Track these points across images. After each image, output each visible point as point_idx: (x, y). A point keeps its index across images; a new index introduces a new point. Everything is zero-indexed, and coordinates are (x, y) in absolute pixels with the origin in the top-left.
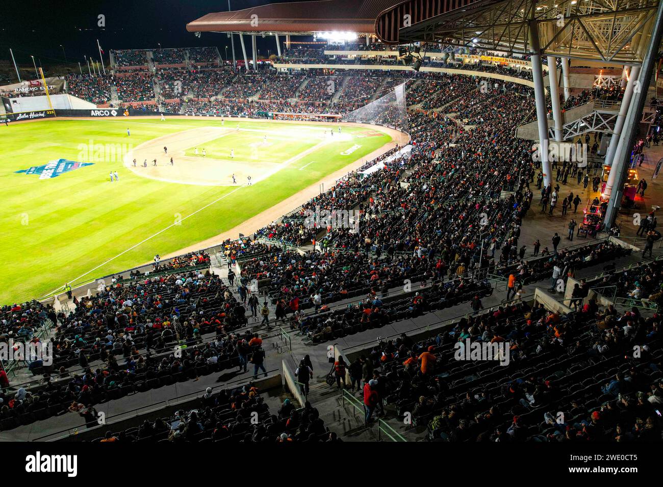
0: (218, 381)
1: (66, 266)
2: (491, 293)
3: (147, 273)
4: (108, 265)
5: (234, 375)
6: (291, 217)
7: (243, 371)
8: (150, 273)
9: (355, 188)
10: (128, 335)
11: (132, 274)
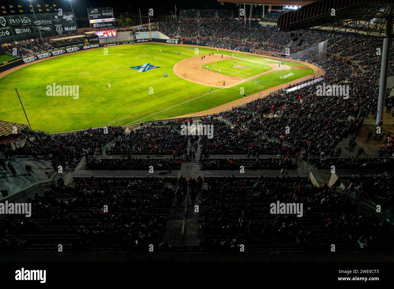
0: (159, 174)
1: (137, 113)
2: (297, 168)
3: (165, 123)
4: (152, 116)
5: (166, 173)
6: (238, 108)
7: (170, 173)
8: (166, 123)
9: (278, 98)
10: (140, 148)
11: (159, 123)
